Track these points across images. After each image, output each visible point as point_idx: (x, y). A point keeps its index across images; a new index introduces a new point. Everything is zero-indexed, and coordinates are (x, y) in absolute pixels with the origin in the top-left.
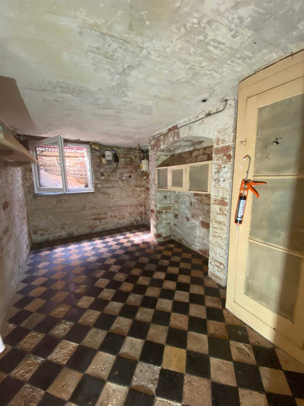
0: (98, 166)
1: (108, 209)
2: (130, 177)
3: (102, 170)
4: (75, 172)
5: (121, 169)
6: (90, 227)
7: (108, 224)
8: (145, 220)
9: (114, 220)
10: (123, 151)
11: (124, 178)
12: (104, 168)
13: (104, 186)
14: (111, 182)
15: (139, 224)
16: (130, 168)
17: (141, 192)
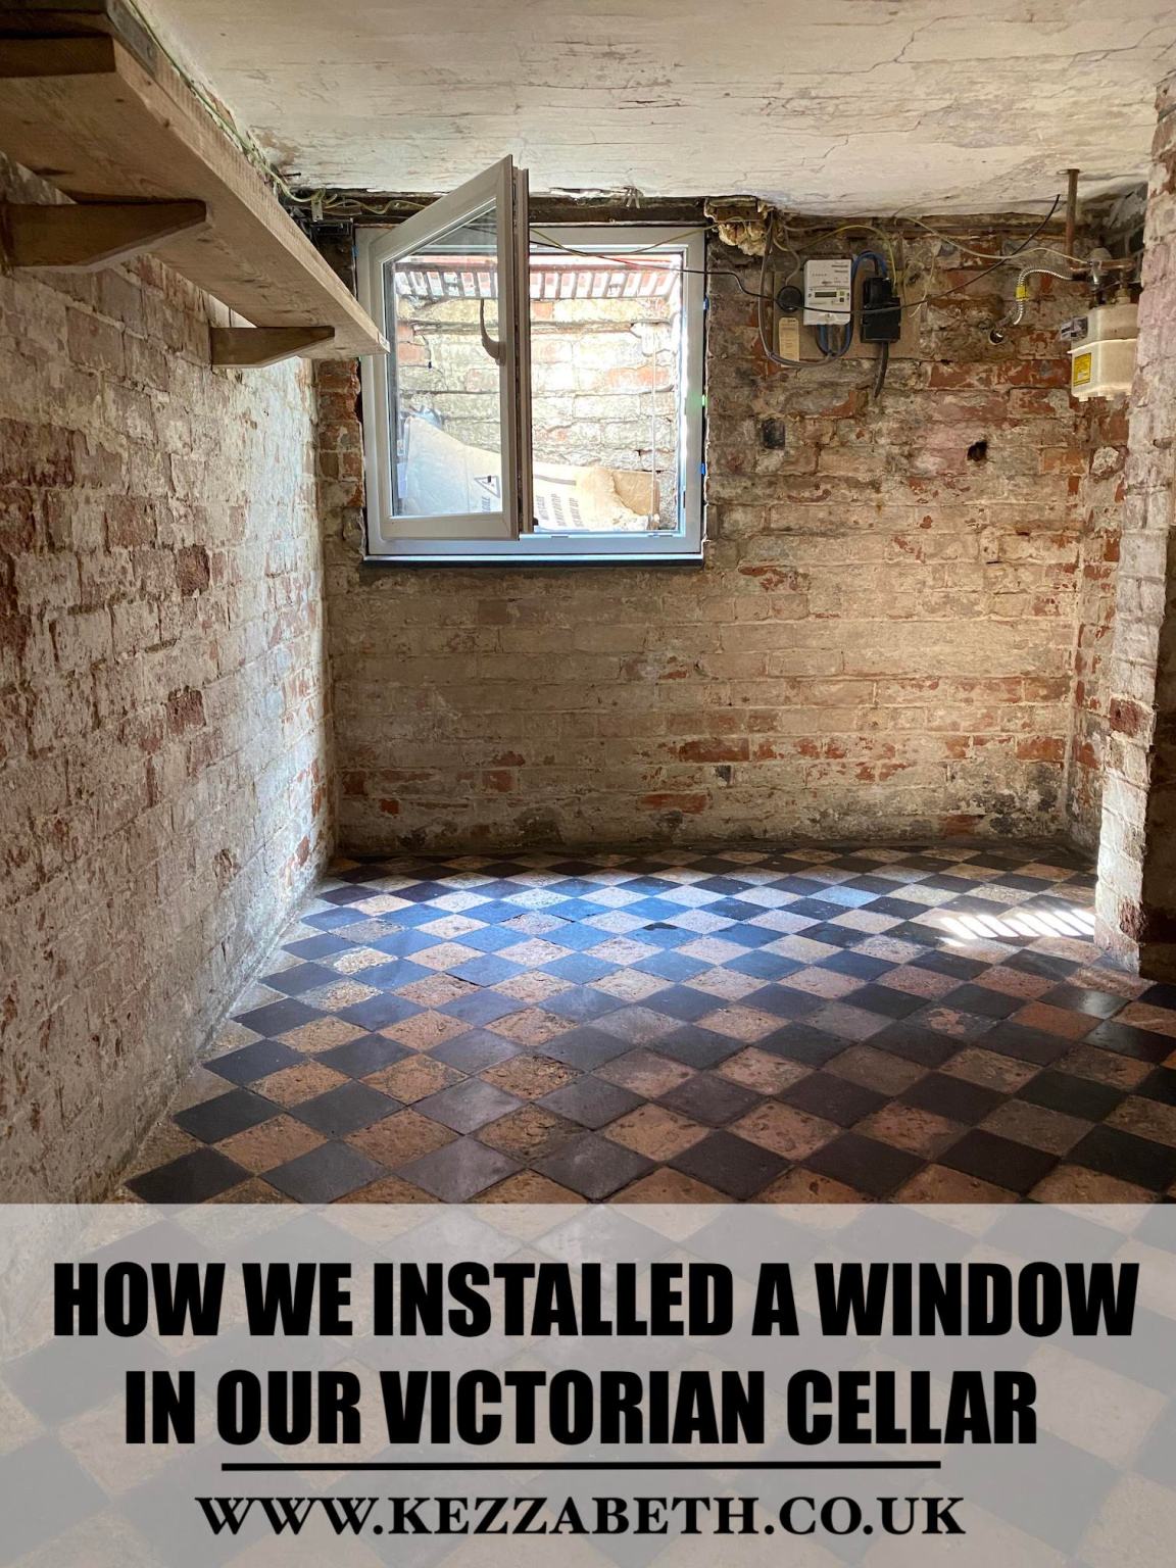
0: (748, 378)
1: (784, 689)
2: (978, 452)
3: (770, 406)
4: (603, 429)
5: (916, 392)
6: (657, 801)
7: (780, 800)
8: (1075, 808)
9: (823, 774)
10: (942, 252)
11: (928, 463)
12: (785, 389)
13: (777, 521)
14: (826, 492)
15: (1021, 830)
16: (984, 383)
17: (1064, 578)
